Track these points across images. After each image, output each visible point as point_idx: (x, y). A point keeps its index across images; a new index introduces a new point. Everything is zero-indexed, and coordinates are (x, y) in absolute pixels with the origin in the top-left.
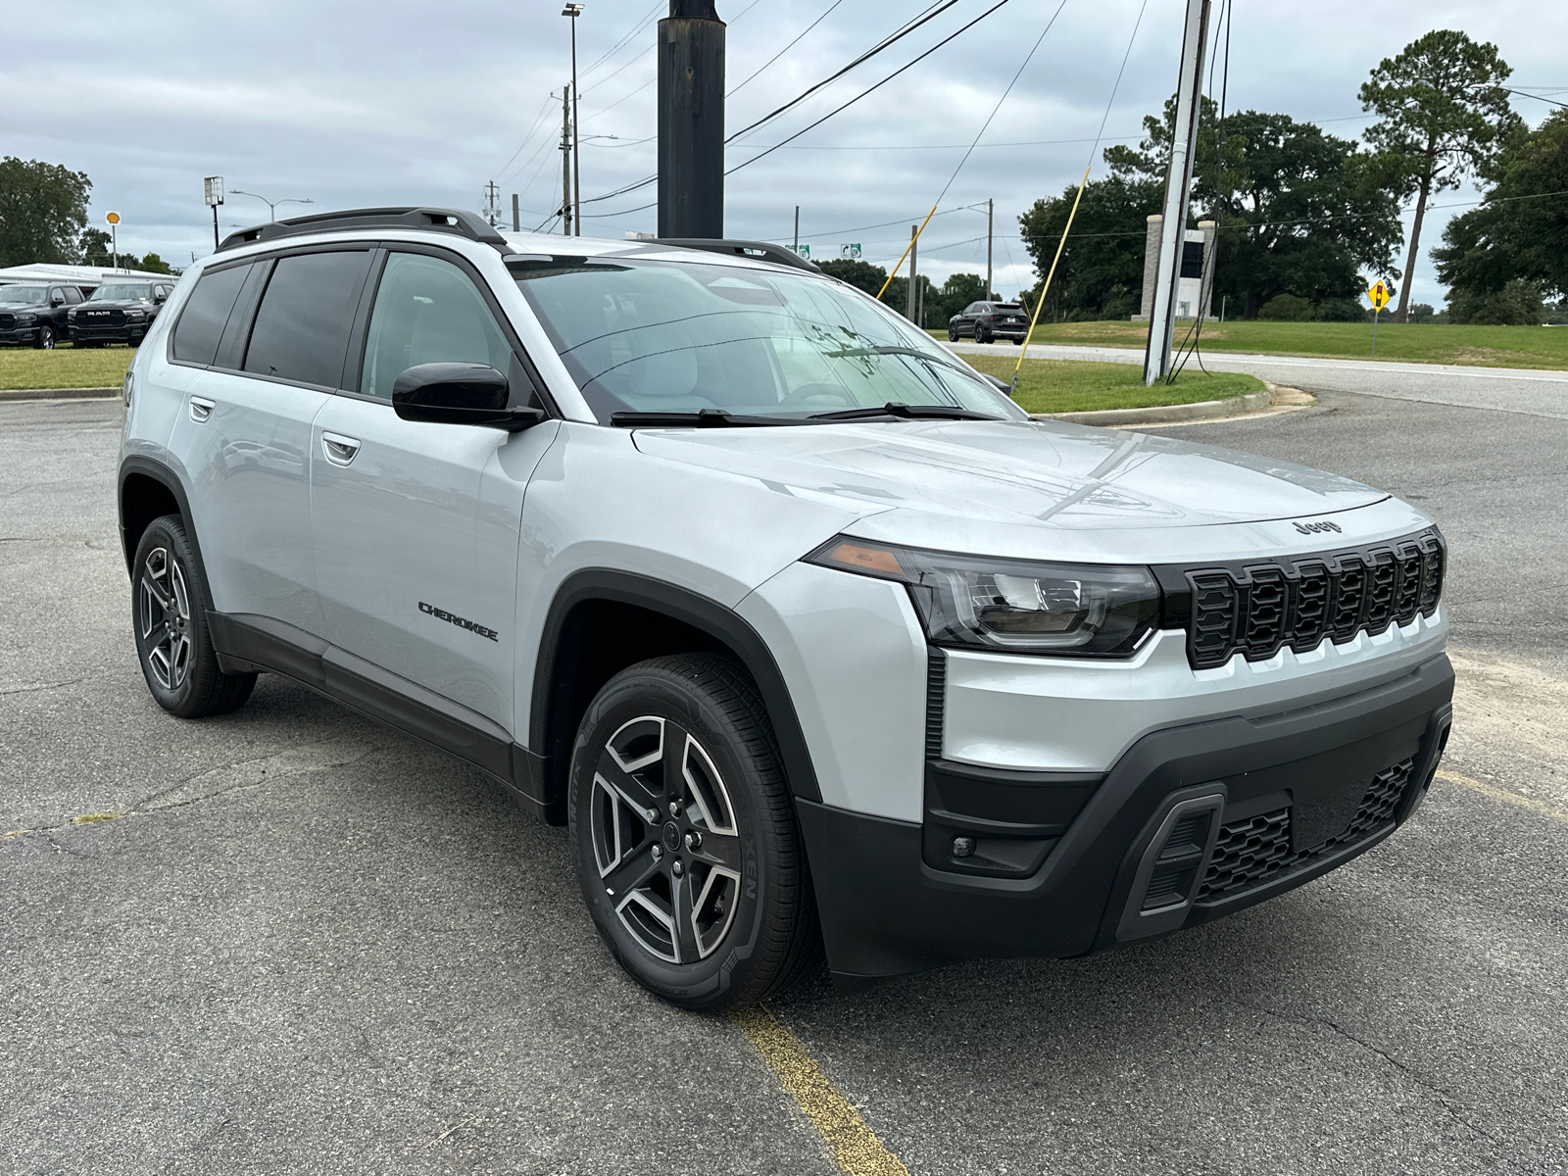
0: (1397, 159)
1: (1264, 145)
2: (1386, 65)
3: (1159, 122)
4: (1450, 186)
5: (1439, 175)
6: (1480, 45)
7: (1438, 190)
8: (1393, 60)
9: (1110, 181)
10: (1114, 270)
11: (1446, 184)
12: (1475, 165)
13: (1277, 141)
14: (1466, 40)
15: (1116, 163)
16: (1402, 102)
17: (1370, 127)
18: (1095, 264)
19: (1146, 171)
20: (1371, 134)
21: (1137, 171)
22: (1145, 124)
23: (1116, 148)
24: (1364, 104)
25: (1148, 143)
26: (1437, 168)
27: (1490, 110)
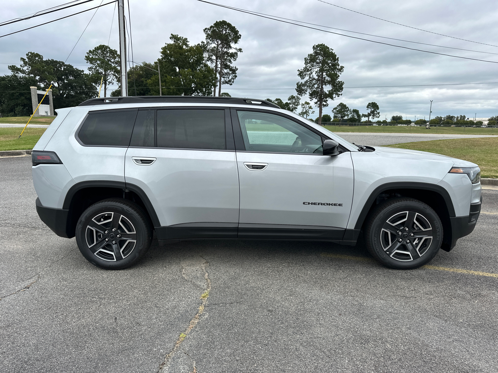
0: (98, 76)
1: (58, 69)
2: (90, 51)
3: (25, 60)
4: (111, 84)
5: (108, 81)
6: (113, 50)
7: (109, 84)
8: (92, 50)
9: (13, 75)
10: (19, 102)
11: (110, 83)
12: (116, 79)
13: (61, 68)
14: (109, 48)
15: (13, 70)
16: (96, 61)
17: (89, 67)
18: (12, 100)
19: (23, 73)
20: (90, 69)
21: (20, 73)
22: (21, 60)
23: (12, 66)
24: (87, 61)
25: (23, 65)
26: (108, 79)
27: (118, 66)
